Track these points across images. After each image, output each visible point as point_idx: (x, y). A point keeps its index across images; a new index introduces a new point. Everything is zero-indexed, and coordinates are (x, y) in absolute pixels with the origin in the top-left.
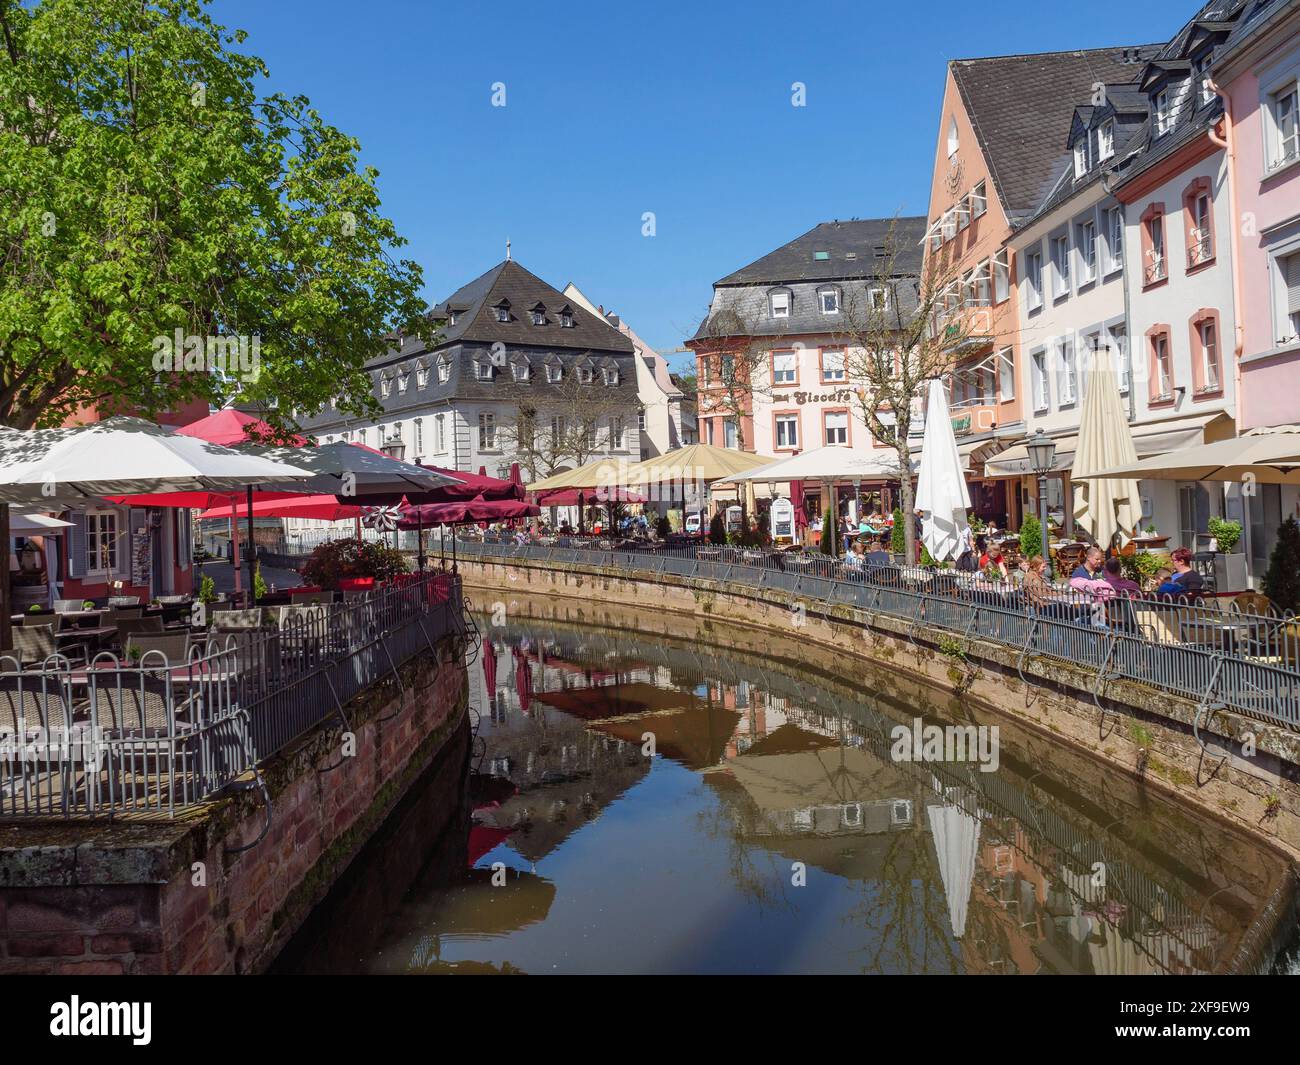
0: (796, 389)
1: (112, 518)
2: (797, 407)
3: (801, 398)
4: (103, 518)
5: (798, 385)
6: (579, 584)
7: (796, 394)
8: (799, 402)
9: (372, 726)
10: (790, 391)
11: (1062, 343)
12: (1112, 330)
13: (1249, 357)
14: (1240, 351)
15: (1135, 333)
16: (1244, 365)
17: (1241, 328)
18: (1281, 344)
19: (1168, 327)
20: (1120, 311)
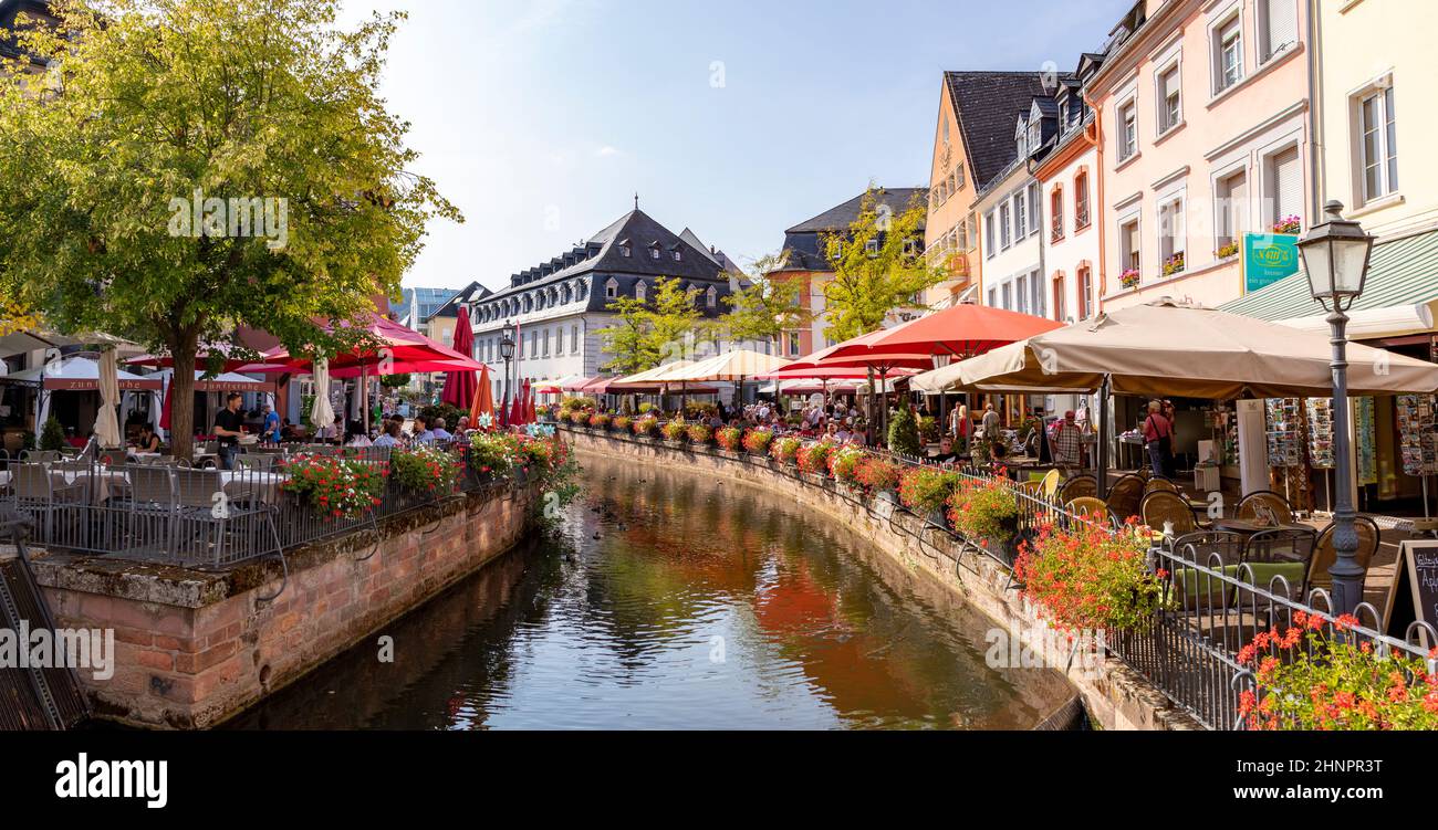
11: (1005, 282)
12: (1034, 274)
13: (1108, 295)
14: (1102, 292)
15: (1047, 277)
16: (1105, 301)
17: (1103, 275)
18: (1124, 287)
19: (1064, 272)
20: (1037, 260)
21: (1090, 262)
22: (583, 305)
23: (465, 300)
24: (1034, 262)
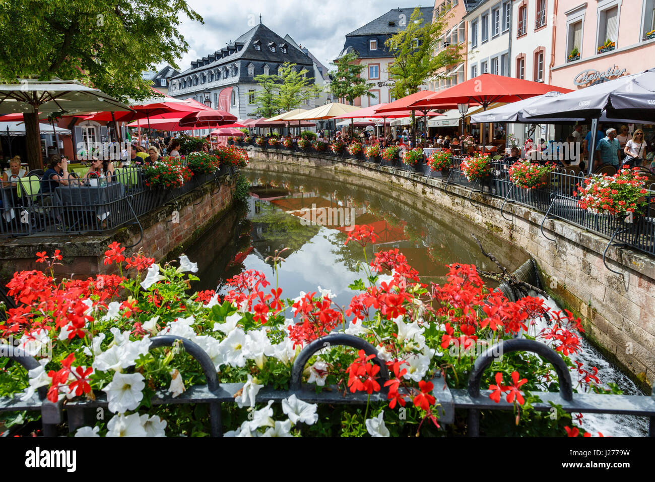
0: (378, 81)
1: (93, 129)
2: (379, 88)
3: (380, 84)
4: (89, 129)
5: (379, 79)
6: (287, 159)
7: (378, 83)
8: (379, 86)
9: (192, 207)
10: (376, 81)
11: (483, 62)
12: (503, 56)
13: (555, 67)
14: (552, 65)
15: (512, 58)
16: (553, 70)
17: (553, 55)
18: (568, 62)
19: (525, 54)
20: (507, 48)
21: (544, 48)
22: (236, 79)
23: (163, 77)
24: (504, 48)
